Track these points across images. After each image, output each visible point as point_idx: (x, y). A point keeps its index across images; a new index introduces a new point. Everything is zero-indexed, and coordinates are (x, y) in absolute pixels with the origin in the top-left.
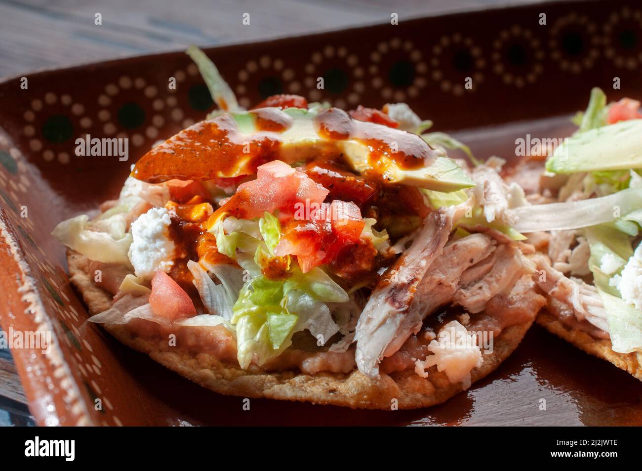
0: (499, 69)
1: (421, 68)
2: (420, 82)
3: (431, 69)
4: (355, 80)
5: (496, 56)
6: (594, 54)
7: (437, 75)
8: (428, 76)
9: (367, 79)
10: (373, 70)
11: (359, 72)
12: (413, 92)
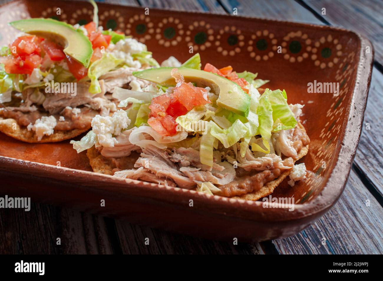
0: (250, 49)
1: (211, 38)
2: (208, 44)
3: (216, 40)
4: (179, 35)
5: (251, 42)
6: (305, 55)
7: (218, 43)
8: (213, 42)
9: (184, 36)
10: (188, 33)
11: (181, 32)
12: (203, 48)
